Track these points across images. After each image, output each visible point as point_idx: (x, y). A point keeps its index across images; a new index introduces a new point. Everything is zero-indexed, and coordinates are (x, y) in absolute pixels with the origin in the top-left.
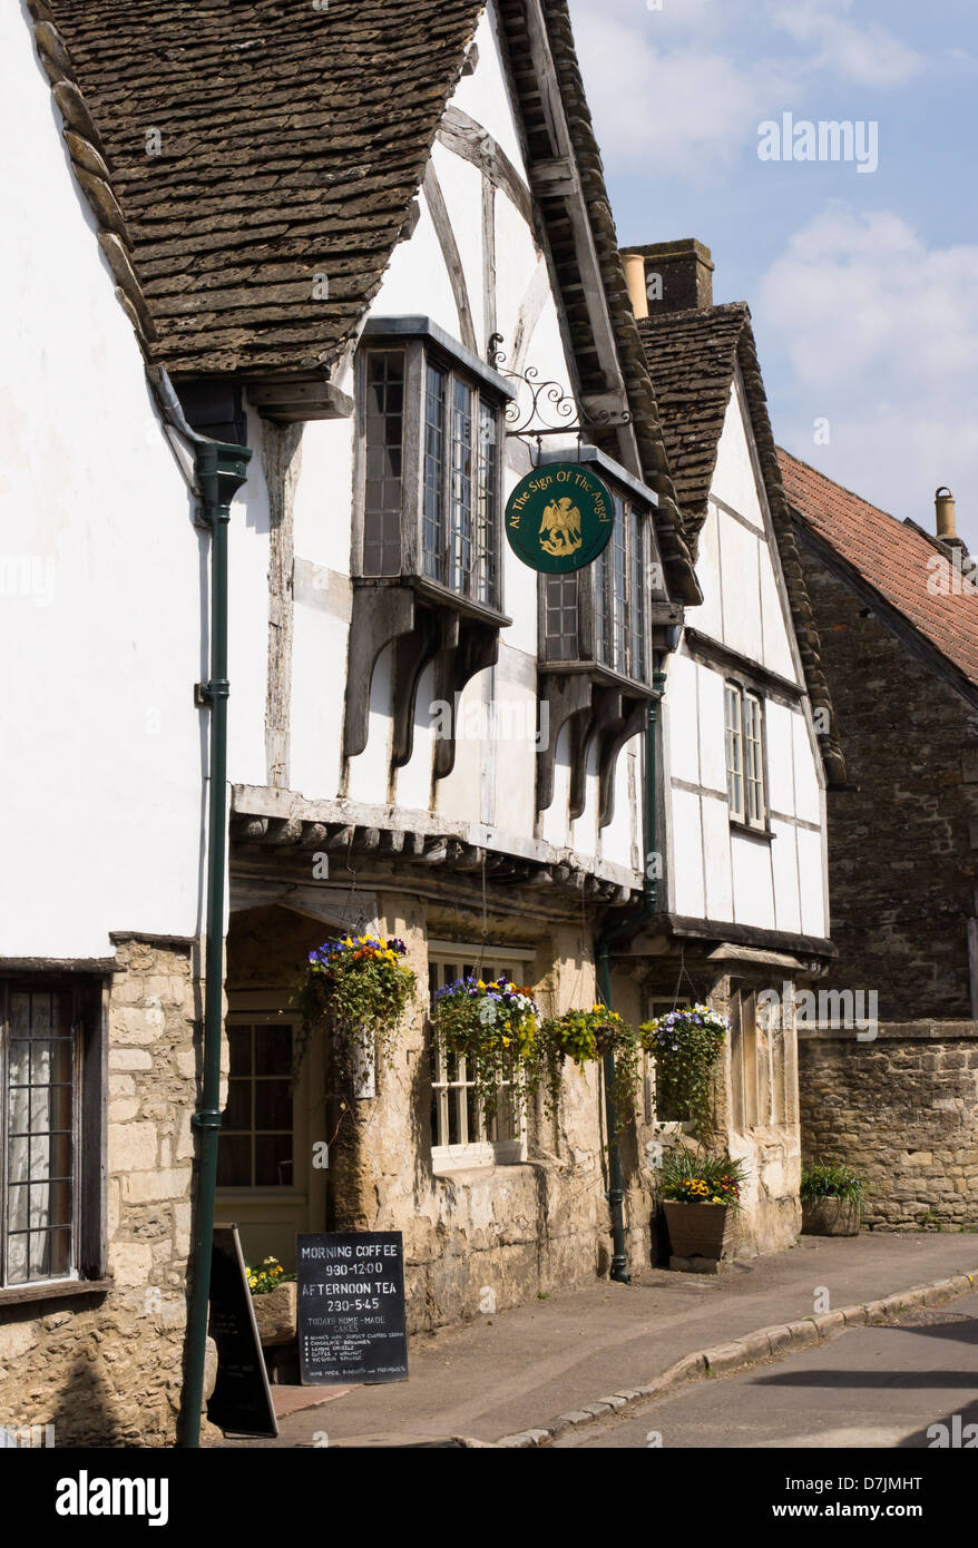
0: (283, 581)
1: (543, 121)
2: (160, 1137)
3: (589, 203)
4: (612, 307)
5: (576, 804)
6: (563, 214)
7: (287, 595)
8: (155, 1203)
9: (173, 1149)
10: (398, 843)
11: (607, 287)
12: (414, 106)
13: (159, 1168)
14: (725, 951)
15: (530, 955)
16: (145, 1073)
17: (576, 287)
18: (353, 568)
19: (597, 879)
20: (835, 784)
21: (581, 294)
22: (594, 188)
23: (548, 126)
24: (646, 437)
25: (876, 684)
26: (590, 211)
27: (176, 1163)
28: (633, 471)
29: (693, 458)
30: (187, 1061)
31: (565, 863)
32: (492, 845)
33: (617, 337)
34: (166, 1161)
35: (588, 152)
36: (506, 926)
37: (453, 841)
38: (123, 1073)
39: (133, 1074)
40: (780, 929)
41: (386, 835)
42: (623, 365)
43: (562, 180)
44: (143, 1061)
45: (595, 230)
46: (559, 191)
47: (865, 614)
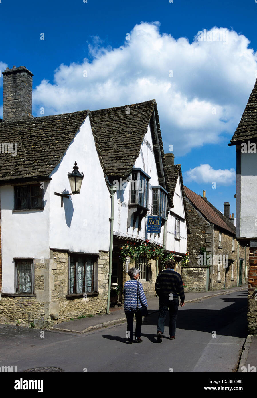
1: (155, 139)
2: (104, 276)
3: (161, 151)
5: (155, 235)
7: (121, 206)
8: (103, 284)
9: (106, 278)
10: (133, 240)
12: (139, 138)
13: (104, 280)
16: (103, 268)
18: (129, 202)
20: (188, 233)
21: (159, 163)
22: (162, 148)
24: (167, 184)
25: (194, 219)
27: (106, 279)
28: (165, 189)
29: (173, 187)
30: (108, 266)
31: (153, 243)
33: (164, 170)
34: (105, 279)
35: (161, 143)
37: (140, 239)
38: (100, 268)
39: (101, 268)
40: (180, 252)
41: (131, 238)
42: (165, 174)
43: (157, 147)
44: (102, 266)
45: (162, 155)
46: (157, 149)
47: (193, 209)
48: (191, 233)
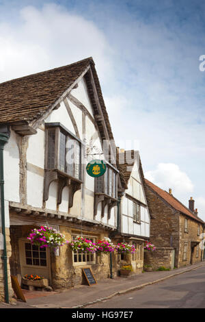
0: (23, 165)
3: (106, 123)
5: (102, 215)
7: (25, 169)
10: (60, 217)
14: (132, 238)
15: (96, 237)
18: (45, 168)
19: (107, 227)
20: (152, 218)
28: (115, 167)
31: (100, 224)
32: (84, 219)
35: (105, 114)
37: (74, 218)
41: (56, 215)
43: (100, 118)
45: (107, 127)
46: (100, 120)
47: (158, 198)
48: (155, 219)
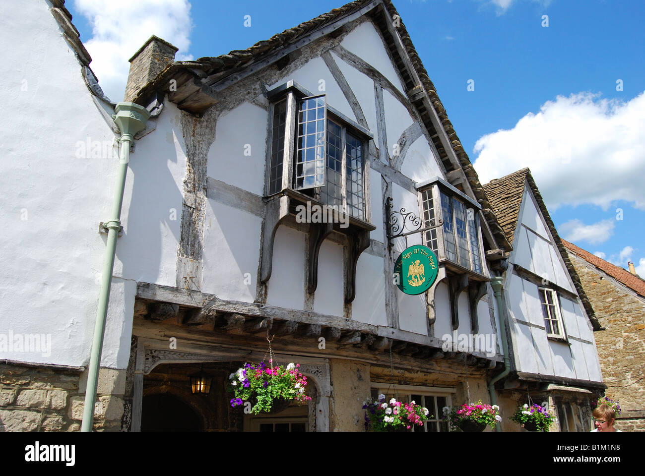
3: (433, 103)
4: (451, 140)
6: (425, 109)
7: (202, 194)
11: (447, 132)
14: (550, 387)
15: (454, 390)
17: (435, 136)
19: (474, 356)
21: (438, 137)
22: (433, 96)
23: (412, 79)
24: (475, 187)
25: (609, 300)
26: (434, 106)
32: (396, 337)
33: (456, 151)
35: (428, 85)
36: (431, 377)
41: (304, 324)
42: (460, 161)
45: (438, 112)
46: (419, 97)
47: (601, 278)
48: (604, 329)
